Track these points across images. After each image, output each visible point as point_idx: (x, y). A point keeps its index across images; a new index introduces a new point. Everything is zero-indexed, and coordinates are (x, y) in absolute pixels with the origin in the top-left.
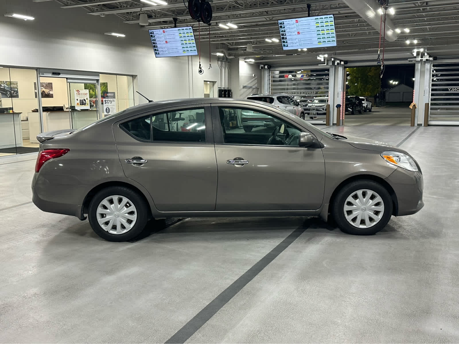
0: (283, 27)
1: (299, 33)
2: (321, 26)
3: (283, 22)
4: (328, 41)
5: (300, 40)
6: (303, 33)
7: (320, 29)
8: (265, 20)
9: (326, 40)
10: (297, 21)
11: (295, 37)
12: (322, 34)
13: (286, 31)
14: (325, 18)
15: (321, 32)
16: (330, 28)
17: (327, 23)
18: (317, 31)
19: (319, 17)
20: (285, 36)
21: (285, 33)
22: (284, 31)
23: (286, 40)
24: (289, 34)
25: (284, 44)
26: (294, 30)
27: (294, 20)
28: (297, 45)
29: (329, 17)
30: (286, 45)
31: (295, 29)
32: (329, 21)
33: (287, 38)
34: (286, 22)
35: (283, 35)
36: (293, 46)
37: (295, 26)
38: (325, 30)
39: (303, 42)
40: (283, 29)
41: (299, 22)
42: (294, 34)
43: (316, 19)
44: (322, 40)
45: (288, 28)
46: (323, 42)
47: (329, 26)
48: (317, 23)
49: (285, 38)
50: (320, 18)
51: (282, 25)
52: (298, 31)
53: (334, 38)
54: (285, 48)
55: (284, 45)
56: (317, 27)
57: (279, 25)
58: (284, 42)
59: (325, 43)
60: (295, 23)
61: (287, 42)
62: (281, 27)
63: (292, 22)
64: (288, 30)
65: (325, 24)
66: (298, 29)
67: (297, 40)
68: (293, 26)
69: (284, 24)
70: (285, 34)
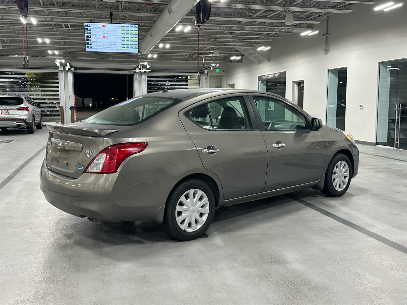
0: (88, 29)
1: (104, 37)
2: (126, 34)
3: (90, 25)
4: (131, 48)
5: (104, 43)
6: (108, 38)
7: (125, 36)
8: (45, 20)
9: (130, 46)
10: (104, 26)
11: (100, 40)
12: (127, 41)
13: (91, 33)
14: (131, 27)
15: (126, 39)
16: (134, 36)
17: (132, 31)
18: (122, 37)
19: (125, 25)
20: (89, 38)
21: (90, 35)
22: (89, 33)
23: (91, 42)
24: (95, 37)
25: (88, 45)
26: (99, 33)
27: (101, 25)
28: (101, 48)
29: (135, 27)
30: (90, 47)
31: (101, 33)
32: (134, 30)
33: (92, 41)
34: (93, 25)
35: (88, 37)
36: (96, 49)
37: (102, 30)
38: (130, 37)
39: (108, 46)
40: (89, 31)
41: (105, 27)
42: (100, 37)
43: (122, 26)
44: (126, 46)
45: (94, 31)
46: (127, 48)
47: (134, 34)
48: (122, 30)
49: (89, 40)
50: (126, 27)
51: (88, 27)
52: (104, 35)
53: (136, 46)
54: (88, 50)
55: (88, 47)
56: (122, 34)
57: (85, 27)
58: (88, 43)
59: (128, 49)
60: (102, 27)
61: (91, 44)
62: (87, 29)
63: (99, 26)
64: (94, 33)
65: (130, 32)
66: (104, 33)
67: (102, 44)
68: (99, 30)
69: (90, 26)
70: (90, 37)
